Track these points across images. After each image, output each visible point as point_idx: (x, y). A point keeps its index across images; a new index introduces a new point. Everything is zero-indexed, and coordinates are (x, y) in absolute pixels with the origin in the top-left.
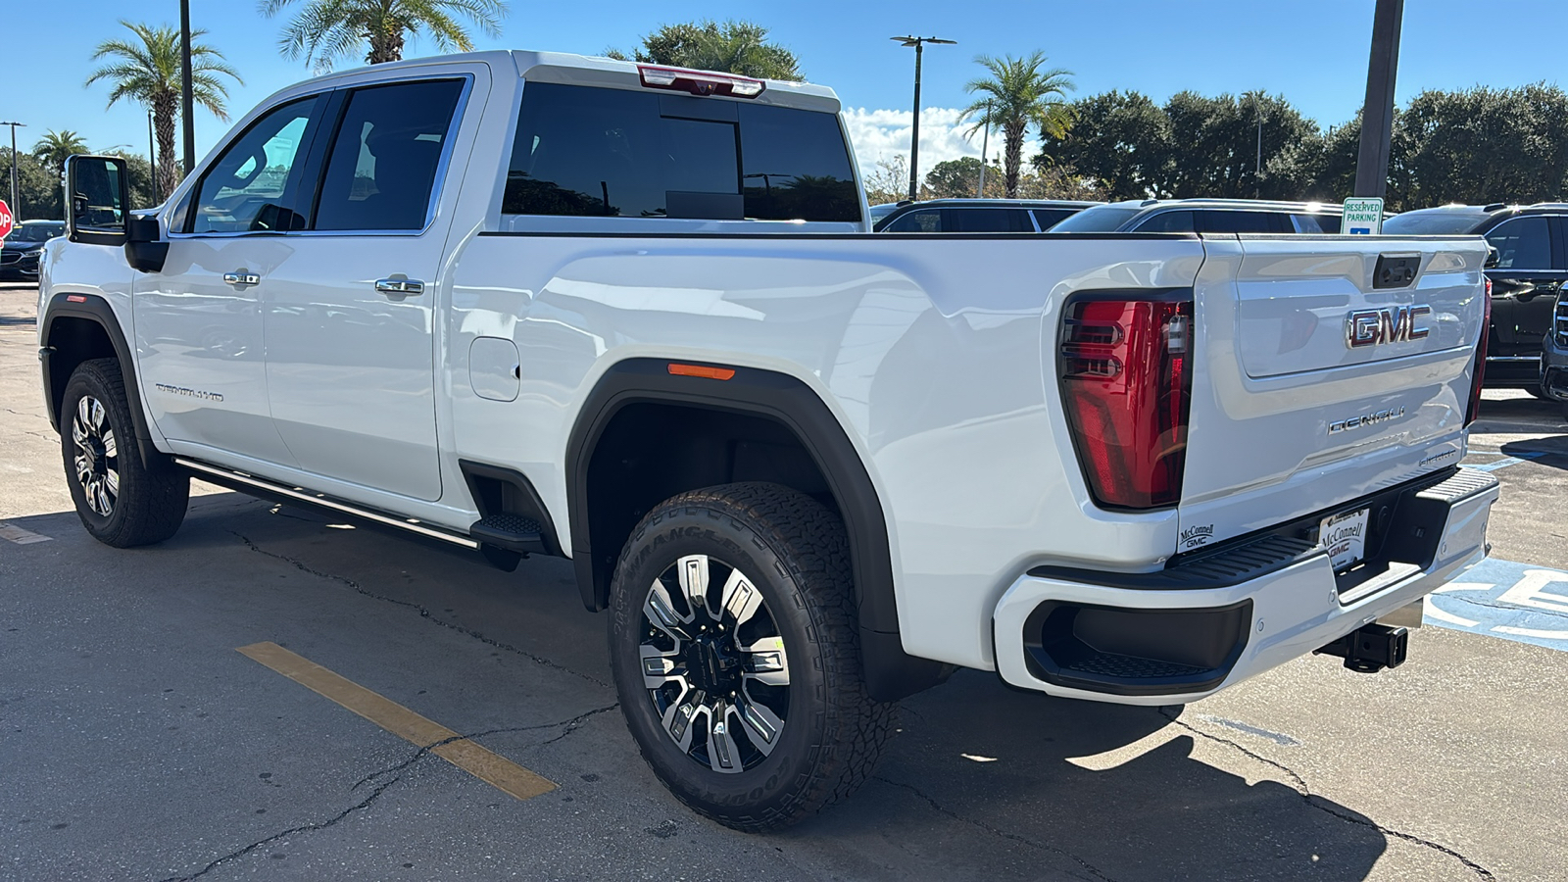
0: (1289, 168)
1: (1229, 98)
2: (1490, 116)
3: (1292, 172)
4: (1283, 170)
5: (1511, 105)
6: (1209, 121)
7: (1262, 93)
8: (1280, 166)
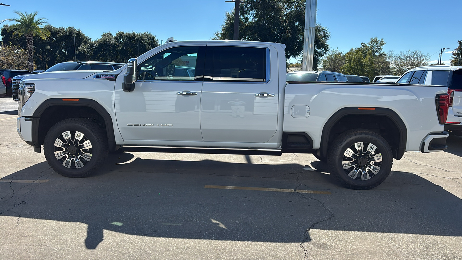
0: (85, 50)
1: (63, 28)
2: (137, 39)
3: (86, 51)
4: (83, 51)
5: (142, 37)
6: (59, 35)
7: (73, 27)
8: (82, 50)
